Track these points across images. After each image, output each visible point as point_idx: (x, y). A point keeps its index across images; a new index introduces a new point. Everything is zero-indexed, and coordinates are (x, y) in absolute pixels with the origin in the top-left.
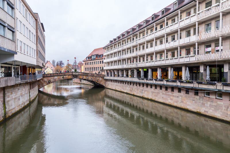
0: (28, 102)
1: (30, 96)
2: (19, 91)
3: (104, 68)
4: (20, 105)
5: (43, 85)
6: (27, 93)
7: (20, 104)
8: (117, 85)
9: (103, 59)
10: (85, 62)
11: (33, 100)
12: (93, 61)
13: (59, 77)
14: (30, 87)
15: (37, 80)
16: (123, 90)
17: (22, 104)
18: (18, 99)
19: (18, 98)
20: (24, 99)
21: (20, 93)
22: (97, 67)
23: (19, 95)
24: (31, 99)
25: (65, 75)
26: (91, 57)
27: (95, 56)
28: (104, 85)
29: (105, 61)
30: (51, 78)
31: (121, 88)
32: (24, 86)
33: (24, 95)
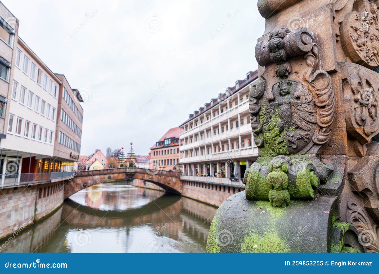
0: (30, 222)
1: (36, 210)
2: (11, 201)
3: (181, 161)
4: (9, 227)
5: (74, 191)
6: (30, 206)
7: (11, 225)
8: (199, 191)
9: (178, 145)
10: (153, 151)
11: (43, 217)
12: (167, 149)
13: (102, 176)
14: (38, 195)
15: (53, 181)
16: (208, 201)
17: (15, 225)
18: (5, 216)
19: (7, 214)
20: (21, 216)
21: (13, 204)
22: (173, 158)
23: (10, 209)
24: (38, 216)
25: (113, 174)
26: (163, 142)
27: (170, 140)
28: (181, 191)
29: (181, 148)
30: (88, 178)
31: (206, 197)
32: (23, 193)
33: (22, 208)
